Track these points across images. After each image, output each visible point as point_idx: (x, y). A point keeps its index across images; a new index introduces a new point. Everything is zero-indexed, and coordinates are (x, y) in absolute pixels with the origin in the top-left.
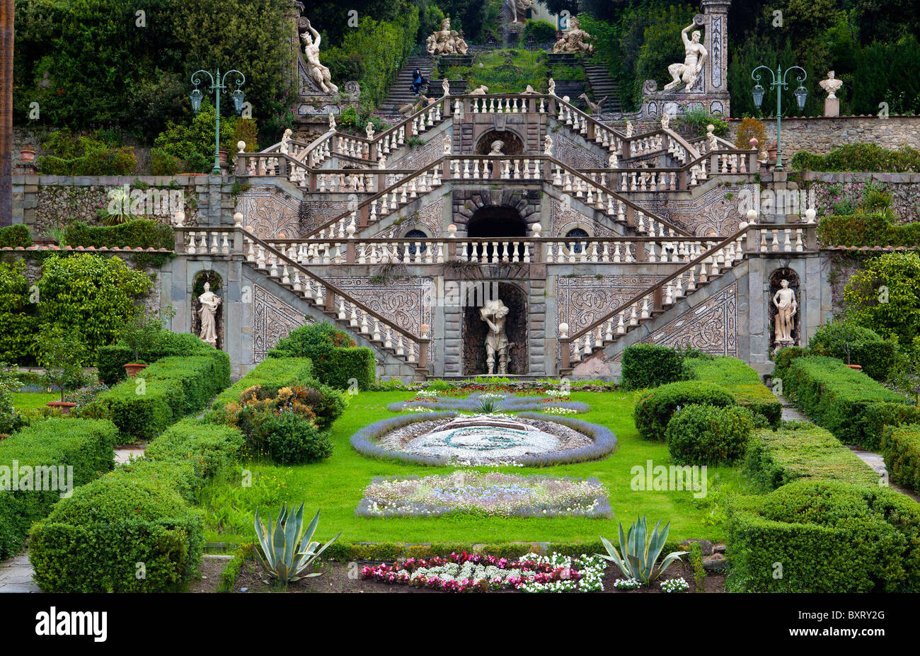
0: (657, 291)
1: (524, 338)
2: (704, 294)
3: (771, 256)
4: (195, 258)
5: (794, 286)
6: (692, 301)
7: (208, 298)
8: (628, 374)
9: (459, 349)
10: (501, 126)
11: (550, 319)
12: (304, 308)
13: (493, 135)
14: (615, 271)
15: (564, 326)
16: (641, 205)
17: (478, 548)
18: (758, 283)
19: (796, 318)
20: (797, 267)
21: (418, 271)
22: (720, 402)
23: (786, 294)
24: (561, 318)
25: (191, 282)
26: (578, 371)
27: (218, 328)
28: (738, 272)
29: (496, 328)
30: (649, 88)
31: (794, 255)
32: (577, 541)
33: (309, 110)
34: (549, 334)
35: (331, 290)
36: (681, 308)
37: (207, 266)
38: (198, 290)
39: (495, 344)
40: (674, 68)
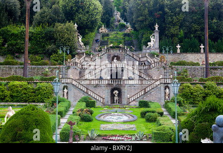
0: (145, 89)
1: (121, 97)
2: (153, 90)
3: (165, 83)
4: (63, 83)
5: (169, 89)
6: (151, 91)
7: (65, 90)
8: (139, 105)
9: (110, 99)
10: (116, 55)
11: (126, 94)
12: (82, 92)
13: (115, 56)
14: (137, 85)
15: (128, 96)
16: (142, 72)
17: (118, 135)
18: (163, 88)
19: (169, 94)
20: (169, 85)
21: (102, 85)
22: (153, 112)
23: (167, 90)
24: (128, 94)
25: (62, 87)
26: (131, 104)
27: (67, 96)
28: (159, 86)
29: (116, 95)
30: (144, 47)
31: (169, 83)
32: (132, 134)
33: (79, 51)
34: (126, 97)
35: (87, 89)
36: (149, 92)
37: (66, 85)
38: (64, 89)
39: (116, 98)
40: (149, 43)
